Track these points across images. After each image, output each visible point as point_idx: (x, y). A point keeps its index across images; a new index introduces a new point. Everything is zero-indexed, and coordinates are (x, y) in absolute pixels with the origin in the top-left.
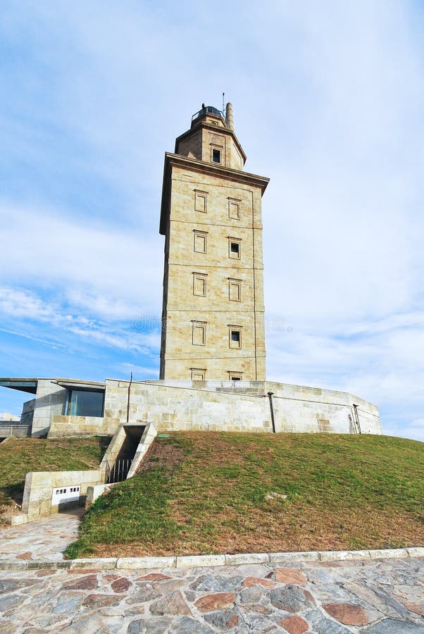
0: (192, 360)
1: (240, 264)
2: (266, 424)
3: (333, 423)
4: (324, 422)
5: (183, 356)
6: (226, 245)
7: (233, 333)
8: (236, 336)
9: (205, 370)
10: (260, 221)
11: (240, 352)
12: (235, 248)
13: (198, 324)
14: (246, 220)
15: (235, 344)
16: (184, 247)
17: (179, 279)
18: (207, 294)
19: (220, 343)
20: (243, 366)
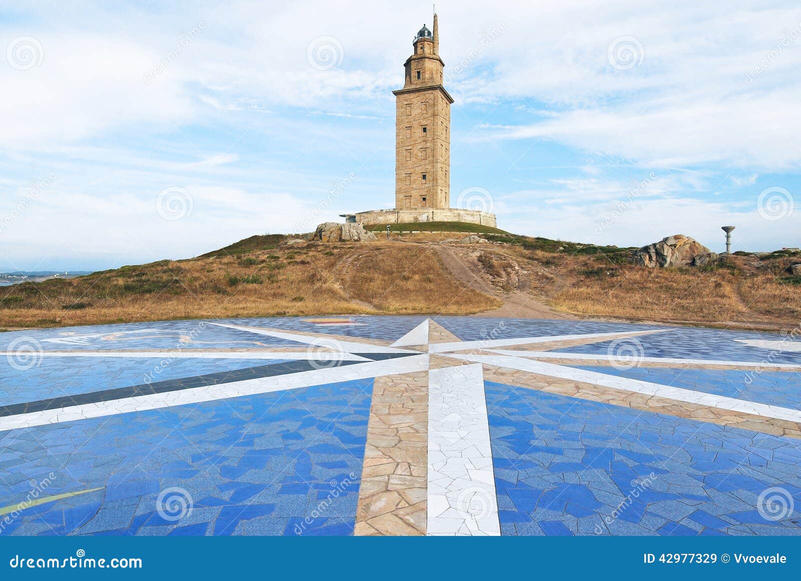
0: (406, 192)
1: (426, 139)
2: (395, 221)
3: (420, 219)
4: (416, 219)
5: (403, 191)
6: (420, 130)
7: (423, 176)
8: (424, 177)
9: (411, 196)
10: (437, 110)
11: (426, 185)
12: (425, 130)
13: (408, 175)
14: (430, 112)
15: (424, 181)
16: (402, 137)
17: (400, 155)
18: (412, 159)
19: (417, 182)
20: (427, 191)
